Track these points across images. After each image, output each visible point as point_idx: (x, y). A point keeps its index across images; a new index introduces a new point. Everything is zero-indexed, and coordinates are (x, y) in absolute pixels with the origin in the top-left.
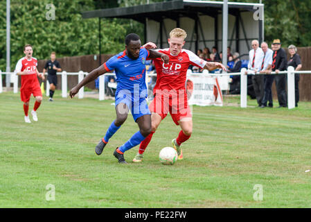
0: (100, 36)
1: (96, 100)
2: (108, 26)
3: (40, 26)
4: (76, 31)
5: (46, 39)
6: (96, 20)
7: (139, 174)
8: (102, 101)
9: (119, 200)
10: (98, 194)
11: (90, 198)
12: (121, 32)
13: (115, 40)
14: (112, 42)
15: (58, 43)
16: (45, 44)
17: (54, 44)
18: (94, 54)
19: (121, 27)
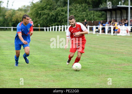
0: (94, 16)
1: (92, 34)
2: (96, 13)
3: (77, 13)
4: (87, 14)
5: (79, 17)
6: (93, 11)
7: (104, 56)
8: (94, 34)
9: (98, 63)
10: (92, 61)
11: (90, 63)
12: (100, 15)
13: (98, 17)
14: (97, 17)
15: (82, 18)
16: (79, 18)
17: (81, 18)
18: (92, 21)
19: (100, 13)
